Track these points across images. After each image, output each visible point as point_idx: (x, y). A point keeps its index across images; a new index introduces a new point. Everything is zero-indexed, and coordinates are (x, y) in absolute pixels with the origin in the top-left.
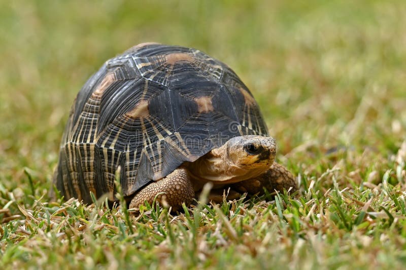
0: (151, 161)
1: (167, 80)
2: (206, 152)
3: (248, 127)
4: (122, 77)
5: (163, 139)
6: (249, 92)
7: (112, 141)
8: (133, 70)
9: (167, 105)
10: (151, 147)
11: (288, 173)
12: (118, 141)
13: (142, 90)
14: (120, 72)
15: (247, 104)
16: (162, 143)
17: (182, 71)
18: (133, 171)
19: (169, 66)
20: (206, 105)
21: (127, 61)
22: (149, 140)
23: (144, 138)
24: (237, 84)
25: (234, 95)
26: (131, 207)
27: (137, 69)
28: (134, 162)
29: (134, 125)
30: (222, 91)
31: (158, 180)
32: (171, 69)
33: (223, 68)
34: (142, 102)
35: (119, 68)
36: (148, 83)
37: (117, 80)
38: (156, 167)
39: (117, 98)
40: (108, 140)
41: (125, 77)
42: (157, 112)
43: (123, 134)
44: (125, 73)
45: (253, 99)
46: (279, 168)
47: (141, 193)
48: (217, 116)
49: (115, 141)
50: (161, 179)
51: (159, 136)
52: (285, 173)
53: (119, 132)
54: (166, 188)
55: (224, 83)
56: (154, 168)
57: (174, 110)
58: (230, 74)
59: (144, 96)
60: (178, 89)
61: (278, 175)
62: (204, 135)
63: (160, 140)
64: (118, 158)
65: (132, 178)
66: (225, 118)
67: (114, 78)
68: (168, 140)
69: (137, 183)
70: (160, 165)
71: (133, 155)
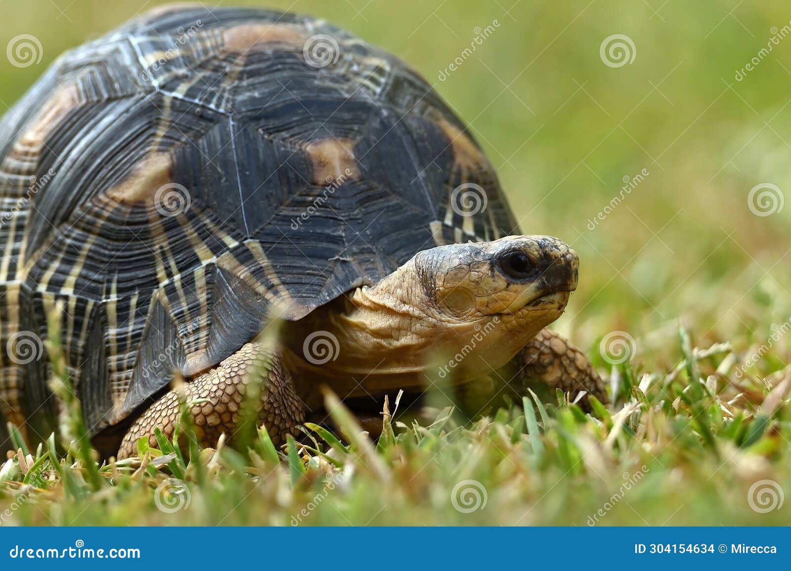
0: (177, 322)
1: (226, 95)
2: (336, 294)
3: (461, 227)
4: (98, 93)
5: (214, 259)
6: (468, 134)
7: (66, 273)
8: (129, 72)
9: (226, 164)
10: (178, 284)
11: (578, 356)
12: (85, 272)
13: (153, 124)
14: (93, 80)
15: (459, 166)
16: (210, 269)
17: (269, 70)
18: (127, 355)
19: (231, 56)
20: (337, 163)
21: (117, 51)
22: (172, 263)
23: (159, 259)
24: (430, 109)
25: (422, 139)
26: (122, 458)
27: (141, 69)
28: (131, 328)
29: (129, 223)
30: (385, 125)
31: (198, 375)
32: (237, 65)
33: (392, 66)
34: (154, 157)
35: (93, 68)
36: (173, 107)
37: (84, 101)
38: (192, 339)
39: (82, 152)
40: (58, 271)
41: (108, 91)
42: (195, 185)
43: (98, 249)
44: (109, 81)
45: (479, 155)
46: (549, 339)
47: (148, 414)
48: (370, 193)
49: (77, 270)
50: (206, 371)
51: (201, 250)
52: (565, 354)
53: (87, 246)
54: (220, 393)
55: (392, 106)
56: (184, 341)
57: (244, 178)
58: (411, 84)
59: (158, 140)
60: (257, 119)
61: (546, 360)
62: (331, 246)
63: (205, 263)
64: (86, 321)
65: (123, 375)
66: (394, 200)
67: (76, 96)
68: (226, 261)
69: (138, 385)
70: (203, 334)
71: (128, 308)
